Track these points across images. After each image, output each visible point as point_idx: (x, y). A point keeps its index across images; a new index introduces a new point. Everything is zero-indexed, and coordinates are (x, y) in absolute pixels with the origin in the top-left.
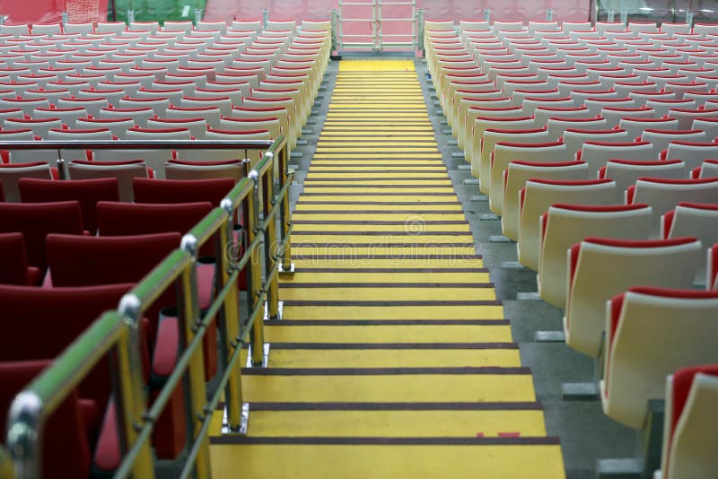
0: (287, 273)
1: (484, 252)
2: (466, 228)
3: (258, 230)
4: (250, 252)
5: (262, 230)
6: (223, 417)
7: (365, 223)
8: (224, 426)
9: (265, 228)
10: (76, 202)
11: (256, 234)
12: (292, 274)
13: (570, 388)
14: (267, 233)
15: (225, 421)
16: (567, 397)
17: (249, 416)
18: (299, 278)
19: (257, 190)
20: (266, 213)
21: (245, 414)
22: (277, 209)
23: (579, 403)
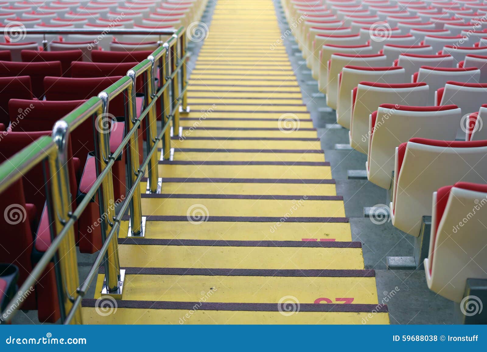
0: (185, 112)
1: (309, 103)
2: (298, 89)
3: (168, 78)
4: (163, 89)
5: (171, 78)
6: (147, 186)
7: (233, 86)
8: (149, 190)
9: (172, 78)
10: (58, 62)
11: (167, 80)
12: (188, 113)
13: (352, 173)
14: (173, 80)
15: (148, 188)
16: (350, 178)
17: (162, 185)
18: (192, 115)
19: (168, 54)
20: (173, 71)
21: (160, 184)
22: (178, 70)
23: (356, 180)
